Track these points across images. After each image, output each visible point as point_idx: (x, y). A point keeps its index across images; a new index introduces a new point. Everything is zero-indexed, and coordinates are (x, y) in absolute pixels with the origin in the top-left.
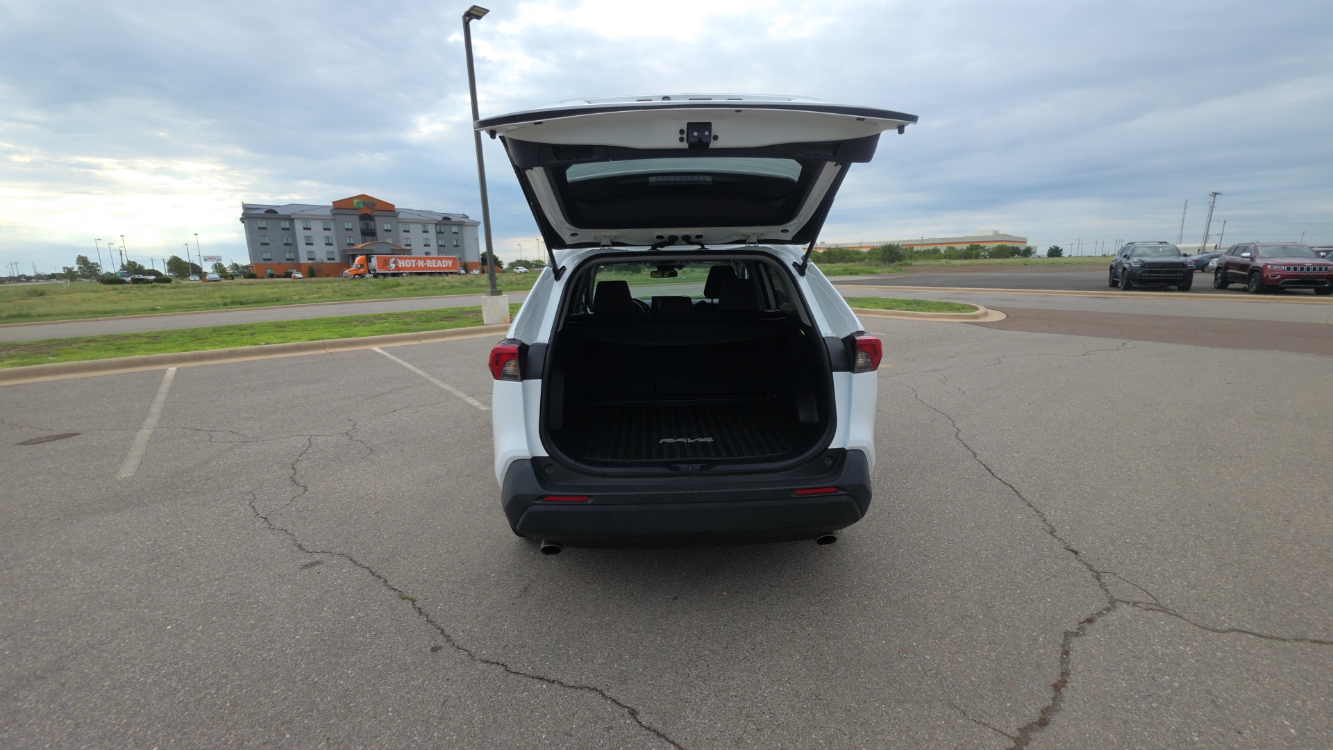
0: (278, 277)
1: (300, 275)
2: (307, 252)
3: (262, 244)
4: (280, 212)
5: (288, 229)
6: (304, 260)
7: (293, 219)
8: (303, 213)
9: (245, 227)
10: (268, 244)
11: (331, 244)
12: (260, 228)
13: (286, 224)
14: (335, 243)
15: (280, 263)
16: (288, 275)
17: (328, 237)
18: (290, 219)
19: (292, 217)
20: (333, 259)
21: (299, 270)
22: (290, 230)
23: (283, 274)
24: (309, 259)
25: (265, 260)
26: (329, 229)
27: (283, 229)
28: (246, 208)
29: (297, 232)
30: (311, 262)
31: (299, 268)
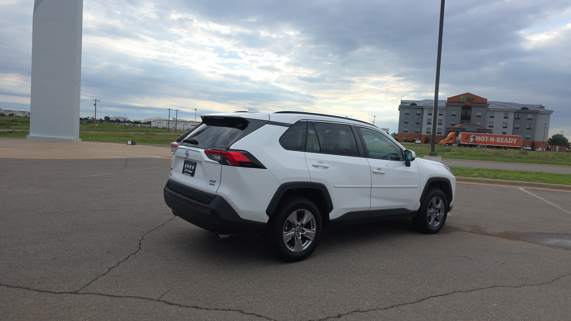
0: (409, 142)
1: (419, 142)
2: (427, 128)
3: (405, 123)
4: (418, 105)
5: (420, 114)
6: (424, 133)
7: (424, 108)
8: (430, 105)
9: (400, 113)
10: (407, 123)
11: (441, 124)
12: (406, 114)
13: (419, 112)
14: (444, 124)
15: (411, 134)
16: (413, 141)
17: (440, 120)
18: (422, 108)
19: (424, 107)
20: (441, 133)
21: (420, 139)
22: (421, 115)
23: (412, 140)
24: (427, 133)
25: (404, 131)
26: (442, 115)
27: (417, 114)
28: (403, 102)
29: (424, 116)
30: (427, 134)
31: (420, 137)
